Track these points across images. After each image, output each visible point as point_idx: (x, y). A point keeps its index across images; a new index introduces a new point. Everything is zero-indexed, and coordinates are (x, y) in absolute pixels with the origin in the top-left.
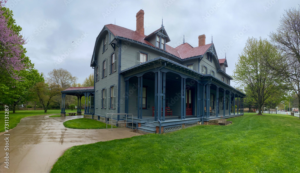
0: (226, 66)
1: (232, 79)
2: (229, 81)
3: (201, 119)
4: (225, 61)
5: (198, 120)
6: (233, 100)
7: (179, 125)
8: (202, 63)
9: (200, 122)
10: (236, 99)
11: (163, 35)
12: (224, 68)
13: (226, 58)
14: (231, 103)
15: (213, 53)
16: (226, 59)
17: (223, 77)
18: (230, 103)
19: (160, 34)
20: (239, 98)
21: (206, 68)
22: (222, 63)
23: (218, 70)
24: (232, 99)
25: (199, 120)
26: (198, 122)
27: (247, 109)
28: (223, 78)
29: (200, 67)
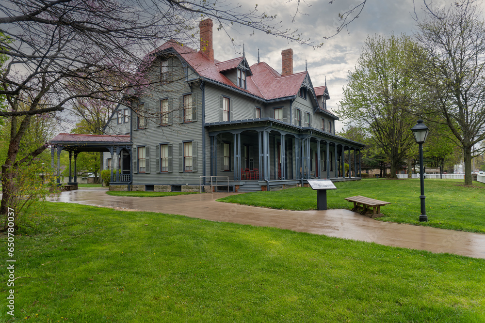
0: (328, 97)
1: (337, 119)
2: (332, 123)
3: (301, 181)
4: (325, 92)
5: (297, 182)
6: (340, 155)
7: (280, 186)
8: (295, 105)
9: (299, 184)
10: (346, 152)
11: (245, 68)
12: (324, 102)
13: (325, 84)
14: (339, 160)
15: (308, 86)
16: (326, 86)
17: (323, 118)
18: (336, 161)
19: (242, 67)
20: (352, 151)
21: (299, 110)
22: (320, 95)
23: (315, 109)
24: (340, 153)
25: (299, 182)
26: (297, 185)
27: (377, 171)
28: (323, 120)
29: (293, 111)
